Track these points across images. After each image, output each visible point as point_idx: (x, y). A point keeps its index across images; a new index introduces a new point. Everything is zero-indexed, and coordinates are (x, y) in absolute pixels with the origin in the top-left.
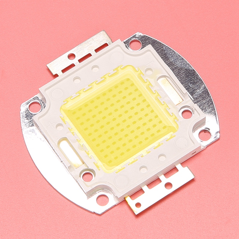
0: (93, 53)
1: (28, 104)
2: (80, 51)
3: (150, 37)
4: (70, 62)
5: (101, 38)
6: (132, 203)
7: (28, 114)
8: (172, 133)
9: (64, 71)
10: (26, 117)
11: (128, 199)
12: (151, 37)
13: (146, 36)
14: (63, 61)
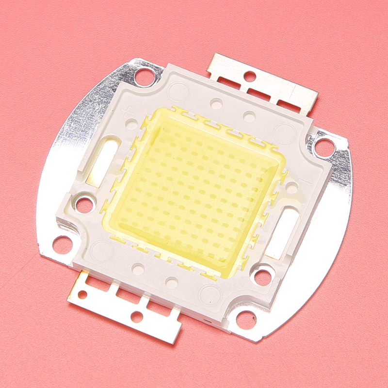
0: (274, 101)
1: (144, 65)
2: (265, 81)
3: (350, 159)
4: (240, 79)
5: (304, 97)
6: (81, 283)
7: (128, 75)
8: (219, 274)
9: (221, 80)
10: (123, 75)
11: (84, 276)
12: (350, 161)
13: (348, 153)
14: (235, 70)
